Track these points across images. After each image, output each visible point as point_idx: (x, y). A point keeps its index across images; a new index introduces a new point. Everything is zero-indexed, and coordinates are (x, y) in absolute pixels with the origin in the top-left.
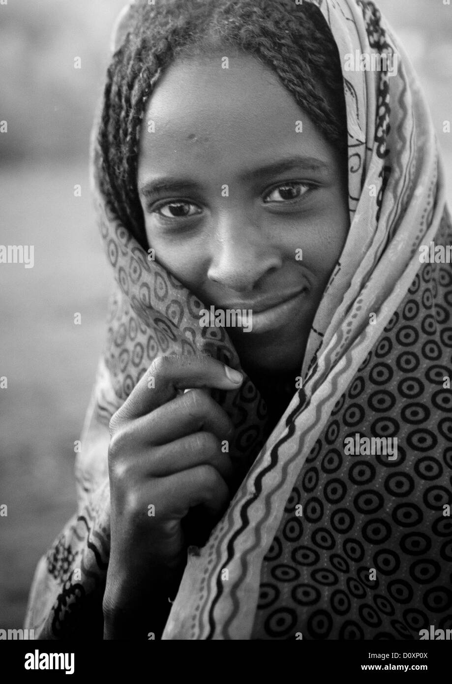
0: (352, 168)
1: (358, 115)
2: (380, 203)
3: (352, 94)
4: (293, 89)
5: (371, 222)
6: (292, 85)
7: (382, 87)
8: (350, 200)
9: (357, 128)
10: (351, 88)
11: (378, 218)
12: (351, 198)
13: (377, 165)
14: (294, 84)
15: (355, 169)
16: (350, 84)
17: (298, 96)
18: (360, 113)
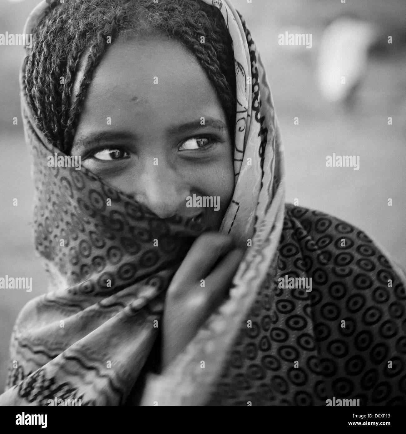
0: (240, 128)
1: (246, 89)
2: (262, 155)
3: (242, 73)
4: (208, 67)
5: (257, 169)
6: (206, 64)
7: (254, 72)
8: (236, 152)
9: (244, 99)
10: (242, 69)
11: (262, 166)
12: (237, 150)
13: (256, 127)
14: (208, 63)
15: (242, 129)
16: (242, 66)
17: (210, 72)
18: (247, 88)
